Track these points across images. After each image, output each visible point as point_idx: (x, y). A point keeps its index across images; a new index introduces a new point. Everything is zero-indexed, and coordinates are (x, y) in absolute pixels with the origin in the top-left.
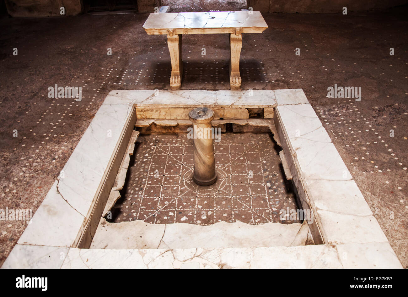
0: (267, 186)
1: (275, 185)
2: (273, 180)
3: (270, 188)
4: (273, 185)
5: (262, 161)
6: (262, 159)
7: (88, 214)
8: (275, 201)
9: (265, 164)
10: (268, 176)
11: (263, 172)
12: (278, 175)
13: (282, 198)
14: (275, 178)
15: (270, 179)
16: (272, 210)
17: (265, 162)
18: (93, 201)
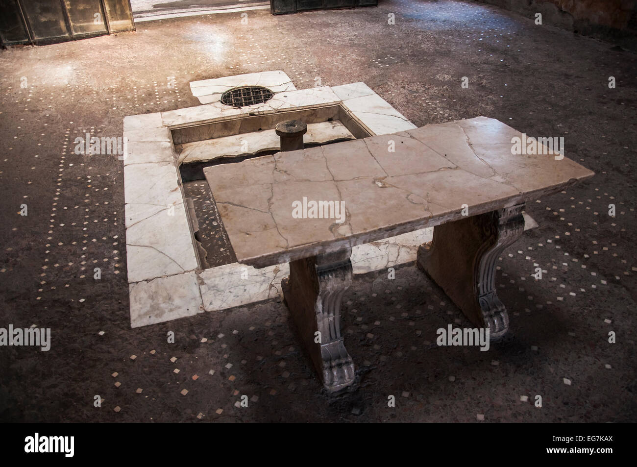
0: (217, 221)
1: (207, 224)
2: (209, 230)
3: (213, 220)
4: (210, 224)
5: (225, 251)
6: (226, 253)
7: (353, 114)
8: (207, 208)
9: (221, 246)
10: (216, 234)
11: (223, 237)
12: (203, 236)
13: (199, 212)
14: (207, 232)
15: (214, 229)
16: (210, 201)
17: (222, 250)
18: (359, 120)
